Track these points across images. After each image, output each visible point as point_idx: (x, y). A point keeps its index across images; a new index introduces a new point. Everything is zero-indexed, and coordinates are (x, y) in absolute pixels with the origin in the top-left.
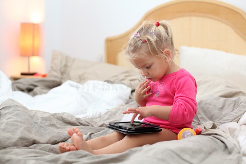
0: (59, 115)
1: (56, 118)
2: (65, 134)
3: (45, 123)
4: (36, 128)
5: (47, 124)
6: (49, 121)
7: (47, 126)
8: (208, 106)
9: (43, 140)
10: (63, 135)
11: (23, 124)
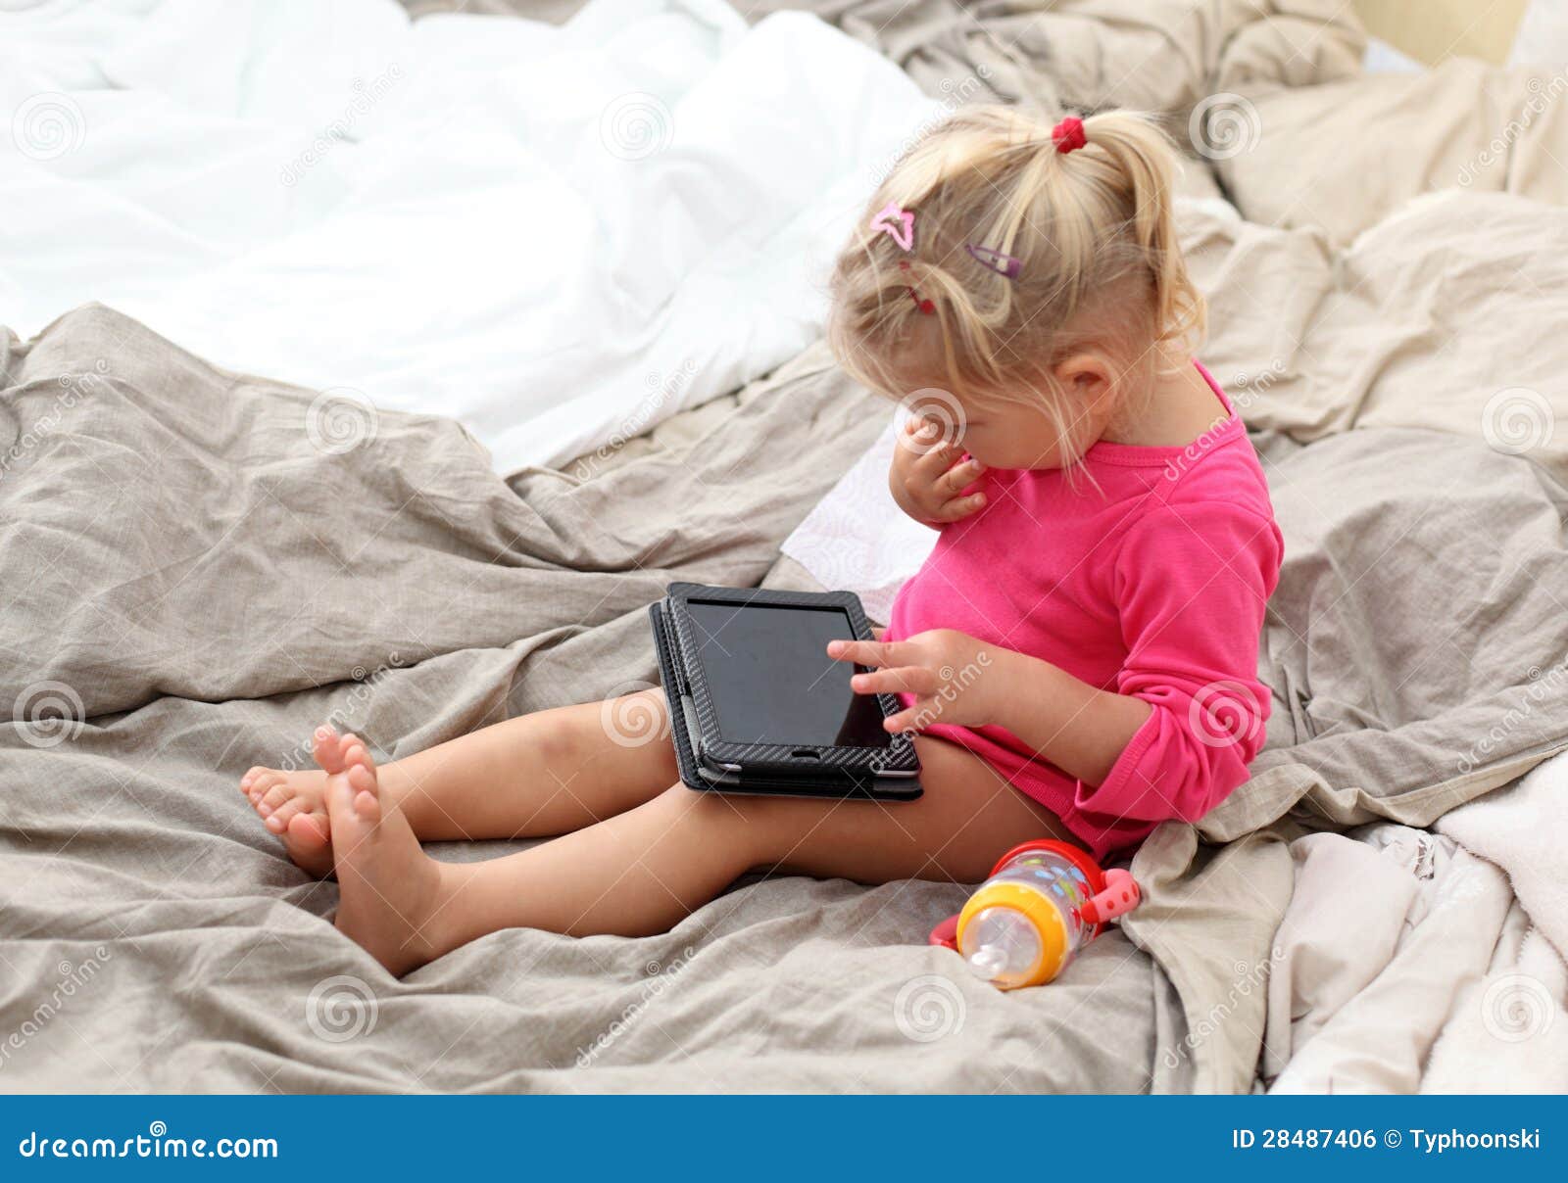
0: (384, 462)
1: (363, 479)
2: (368, 641)
3: (278, 523)
4: (202, 568)
5: (282, 535)
6: (302, 509)
7: (281, 549)
8: (1408, 561)
9: (217, 676)
10: (351, 644)
11: (116, 557)
